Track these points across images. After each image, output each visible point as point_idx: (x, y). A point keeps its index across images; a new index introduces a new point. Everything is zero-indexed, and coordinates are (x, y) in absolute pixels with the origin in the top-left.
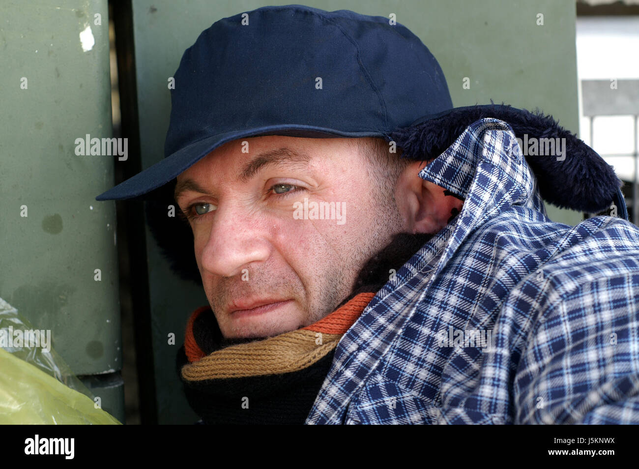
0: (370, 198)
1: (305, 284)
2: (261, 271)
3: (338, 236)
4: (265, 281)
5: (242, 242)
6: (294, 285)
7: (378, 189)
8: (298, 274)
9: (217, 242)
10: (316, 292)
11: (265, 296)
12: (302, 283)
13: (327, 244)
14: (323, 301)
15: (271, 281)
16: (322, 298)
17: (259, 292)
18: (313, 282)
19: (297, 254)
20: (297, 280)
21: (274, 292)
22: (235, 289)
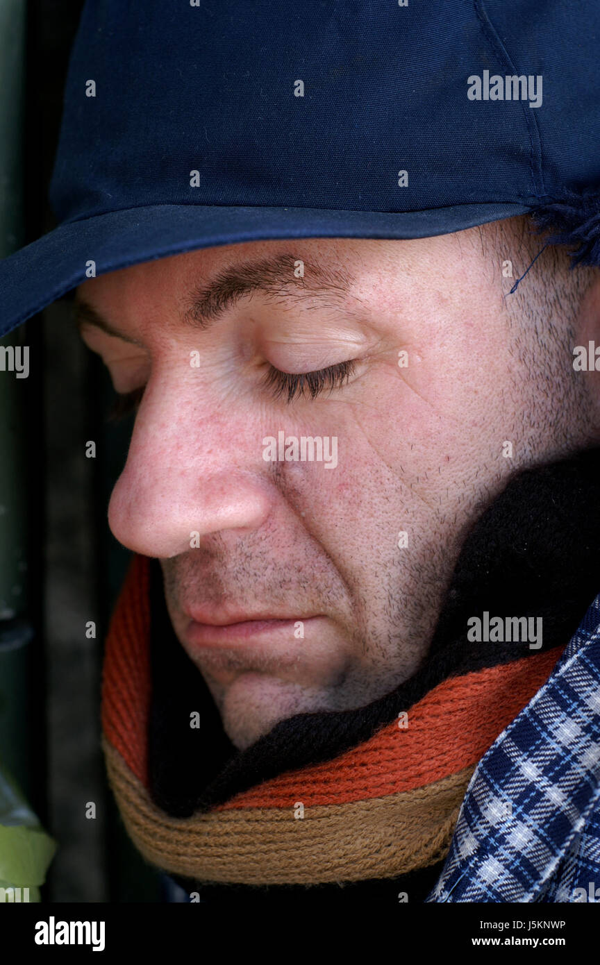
0: (513, 360)
1: (351, 582)
2: (246, 550)
3: (429, 469)
4: (255, 575)
5: (201, 479)
6: (322, 586)
7: (530, 336)
8: (333, 560)
9: (140, 480)
10: (378, 601)
11: (255, 607)
12: (343, 579)
13: (404, 487)
14: (397, 618)
15: (269, 575)
16: (395, 612)
17: (242, 598)
18: (371, 578)
19: (333, 514)
20: (331, 574)
21: (274, 600)
22: (192, 583)
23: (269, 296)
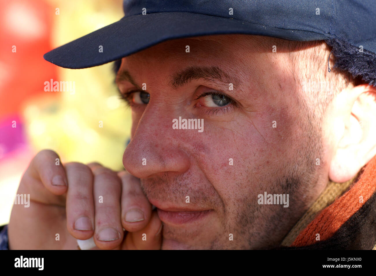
23: (205, 81)
